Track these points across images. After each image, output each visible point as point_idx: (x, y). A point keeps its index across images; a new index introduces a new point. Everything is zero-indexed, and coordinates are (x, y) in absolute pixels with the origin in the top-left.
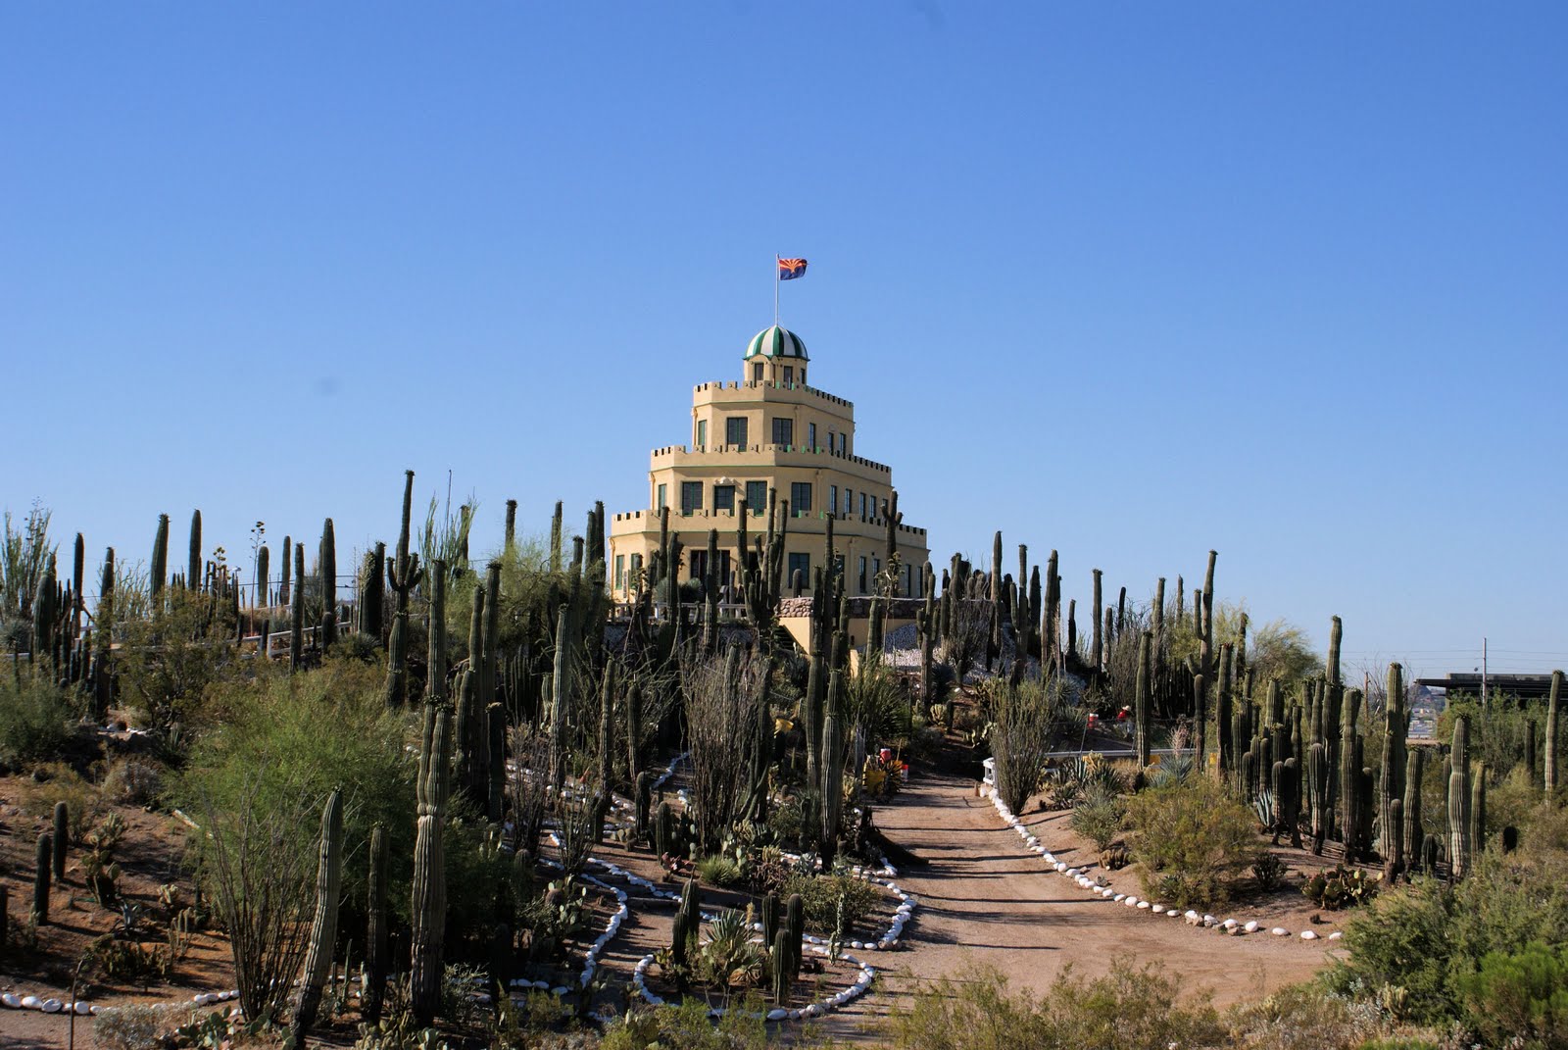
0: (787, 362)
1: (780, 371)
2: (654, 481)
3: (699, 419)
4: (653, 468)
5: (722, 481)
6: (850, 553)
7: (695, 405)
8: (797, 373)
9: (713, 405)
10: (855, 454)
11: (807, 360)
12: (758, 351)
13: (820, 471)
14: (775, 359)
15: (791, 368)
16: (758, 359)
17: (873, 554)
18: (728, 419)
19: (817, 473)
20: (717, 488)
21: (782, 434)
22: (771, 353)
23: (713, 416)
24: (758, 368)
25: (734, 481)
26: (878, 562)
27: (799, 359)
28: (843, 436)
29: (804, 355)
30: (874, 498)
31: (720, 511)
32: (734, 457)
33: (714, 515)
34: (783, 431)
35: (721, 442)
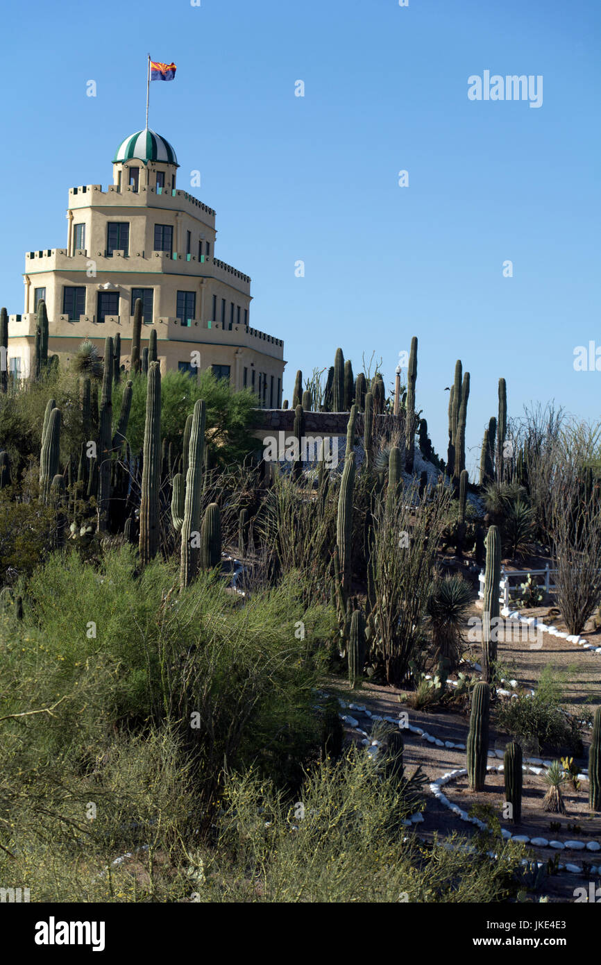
0: (160, 167)
1: (154, 176)
2: (29, 284)
3: (74, 222)
4: (28, 270)
5: (106, 286)
6: (235, 364)
7: (70, 207)
9: (93, 208)
10: (217, 257)
11: (178, 166)
12: (131, 155)
13: (205, 280)
14: (149, 163)
15: (164, 173)
16: (132, 163)
17: (252, 365)
18: (109, 223)
19: (202, 283)
20: (101, 294)
21: (163, 241)
22: (144, 157)
23: (93, 219)
24: (133, 172)
25: (119, 287)
26: (254, 372)
27: (170, 165)
28: (208, 244)
29: (175, 161)
30: (239, 308)
31: (107, 318)
32: (120, 263)
33: (101, 320)
34: (163, 238)
35: (103, 246)
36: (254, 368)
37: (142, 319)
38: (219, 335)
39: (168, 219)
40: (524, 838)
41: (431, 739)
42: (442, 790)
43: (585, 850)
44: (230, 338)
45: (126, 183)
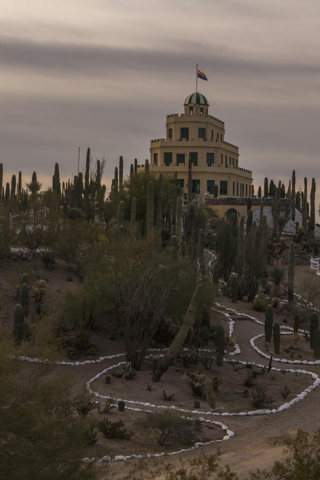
0: (201, 106)
1: (199, 110)
2: (152, 152)
3: (169, 128)
5: (179, 152)
6: (229, 180)
7: (167, 123)
8: (205, 111)
9: (175, 123)
10: (225, 141)
11: (208, 106)
12: (190, 102)
14: (197, 105)
15: (203, 108)
16: (191, 105)
18: (181, 128)
20: (178, 155)
22: (195, 103)
23: (175, 127)
25: (185, 152)
26: (238, 183)
27: (205, 105)
28: (221, 135)
29: (207, 104)
30: (233, 159)
31: (180, 164)
32: (184, 143)
33: (178, 165)
34: (202, 133)
35: (179, 137)
36: (237, 182)
37: (192, 164)
38: (223, 169)
39: (203, 126)
40: (278, 360)
41: (258, 322)
42: (254, 341)
43: (302, 364)
44: (227, 170)
45: (188, 113)
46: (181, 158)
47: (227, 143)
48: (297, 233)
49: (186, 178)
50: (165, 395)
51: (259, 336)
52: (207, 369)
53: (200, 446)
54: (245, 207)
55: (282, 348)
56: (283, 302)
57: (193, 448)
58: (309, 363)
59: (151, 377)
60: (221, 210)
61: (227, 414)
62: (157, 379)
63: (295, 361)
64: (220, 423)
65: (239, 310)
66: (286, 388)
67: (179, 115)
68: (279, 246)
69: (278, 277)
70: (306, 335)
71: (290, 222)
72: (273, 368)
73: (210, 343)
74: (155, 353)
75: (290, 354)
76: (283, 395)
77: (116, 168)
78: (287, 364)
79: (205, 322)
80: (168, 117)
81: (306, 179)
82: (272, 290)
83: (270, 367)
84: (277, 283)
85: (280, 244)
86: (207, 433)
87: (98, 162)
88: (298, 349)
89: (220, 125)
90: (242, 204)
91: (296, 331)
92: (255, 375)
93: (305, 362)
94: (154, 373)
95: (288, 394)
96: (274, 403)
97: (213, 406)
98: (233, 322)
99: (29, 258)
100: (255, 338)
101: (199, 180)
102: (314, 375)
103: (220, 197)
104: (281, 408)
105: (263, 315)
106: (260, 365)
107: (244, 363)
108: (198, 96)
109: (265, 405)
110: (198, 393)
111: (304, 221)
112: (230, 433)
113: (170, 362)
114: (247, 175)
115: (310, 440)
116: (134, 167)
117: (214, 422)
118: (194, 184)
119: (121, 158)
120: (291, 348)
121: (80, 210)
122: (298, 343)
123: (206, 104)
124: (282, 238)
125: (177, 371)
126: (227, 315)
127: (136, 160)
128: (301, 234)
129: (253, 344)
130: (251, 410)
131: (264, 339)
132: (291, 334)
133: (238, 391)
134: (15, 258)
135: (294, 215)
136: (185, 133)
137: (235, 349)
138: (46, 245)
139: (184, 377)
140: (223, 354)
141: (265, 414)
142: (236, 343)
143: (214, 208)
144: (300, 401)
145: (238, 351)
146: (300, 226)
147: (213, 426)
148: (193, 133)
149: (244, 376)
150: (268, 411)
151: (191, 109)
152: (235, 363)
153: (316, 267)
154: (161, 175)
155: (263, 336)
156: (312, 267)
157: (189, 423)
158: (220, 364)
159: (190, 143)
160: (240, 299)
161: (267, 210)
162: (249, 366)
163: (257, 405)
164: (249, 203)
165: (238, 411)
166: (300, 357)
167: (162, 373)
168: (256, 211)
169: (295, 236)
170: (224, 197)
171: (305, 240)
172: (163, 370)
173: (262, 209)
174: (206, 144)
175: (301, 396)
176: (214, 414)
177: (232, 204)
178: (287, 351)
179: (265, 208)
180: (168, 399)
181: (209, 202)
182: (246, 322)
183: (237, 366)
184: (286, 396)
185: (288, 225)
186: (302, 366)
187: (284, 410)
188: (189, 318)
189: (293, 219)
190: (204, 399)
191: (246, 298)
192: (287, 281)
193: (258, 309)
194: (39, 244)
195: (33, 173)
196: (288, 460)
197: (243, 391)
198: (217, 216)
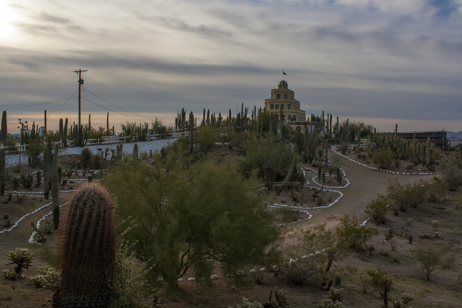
1: (284, 87)
5: (277, 104)
6: (297, 115)
8: (287, 87)
9: (275, 92)
18: (277, 94)
19: (292, 103)
22: (283, 84)
28: (293, 97)
30: (298, 106)
31: (277, 109)
32: (279, 100)
33: (276, 109)
34: (286, 96)
35: (276, 98)
36: (300, 115)
37: (282, 109)
38: (294, 111)
39: (286, 93)
40: (325, 186)
41: (315, 171)
42: (314, 179)
43: (334, 188)
44: (296, 111)
45: (280, 88)
46: (277, 106)
47: (295, 100)
48: (325, 136)
49: (279, 114)
50: (282, 201)
51: (316, 177)
52: (297, 190)
53: (300, 221)
54: (304, 126)
55: (326, 182)
56: (324, 163)
57: (297, 222)
58: (337, 188)
59: (276, 193)
60: (294, 127)
61: (308, 208)
62: (278, 194)
63: (331, 187)
64: (306, 212)
65: (306, 167)
66: (330, 197)
67: (276, 89)
68: (318, 141)
69: (321, 154)
70: (335, 176)
71: (322, 131)
72: (323, 190)
73: (298, 180)
74: (276, 184)
75: (329, 184)
76: (329, 200)
77: (253, 111)
78: (328, 188)
79: (295, 171)
80: (272, 90)
81: (328, 114)
82: (318, 158)
83: (322, 189)
84: (320, 156)
85: (319, 140)
86: (302, 216)
87: (246, 108)
88: (332, 182)
89: (292, 93)
90: (303, 124)
91: (330, 175)
92: (317, 192)
93: (335, 187)
94: (276, 192)
95: (331, 200)
96: (326, 204)
97: (302, 205)
98: (305, 171)
99: (223, 147)
100: (314, 178)
101: (285, 115)
102: (340, 193)
103: (293, 122)
104: (329, 206)
105: (317, 169)
106: (318, 189)
107: (312, 188)
108: (283, 81)
109: (323, 204)
110: (295, 200)
111: (328, 131)
112: (311, 216)
113: (283, 187)
114: (303, 113)
115: (350, 219)
116: (260, 110)
117: (303, 211)
118: (283, 116)
119: (255, 106)
120: (329, 182)
121: (240, 127)
122: (332, 180)
123: (287, 85)
124: (319, 138)
125: (285, 191)
126: (302, 169)
127: (261, 107)
128: (327, 136)
129: (314, 180)
130: (318, 207)
131: (318, 178)
132: (328, 176)
133: (311, 199)
134: (217, 146)
135: (323, 129)
136: (279, 96)
137: (307, 182)
138: (228, 141)
139: (290, 194)
140: (303, 184)
141: (323, 208)
142: (308, 180)
143: (292, 126)
144: (336, 203)
145: (308, 183)
146: (326, 133)
147: (303, 213)
148: (282, 96)
149: (312, 193)
150: (324, 207)
151: (281, 86)
152: (308, 188)
153: (334, 149)
154: (272, 113)
155: (317, 177)
156: (332, 149)
157: (294, 212)
158: (302, 188)
159: (281, 100)
160: (306, 162)
161: (313, 126)
162: (314, 189)
163: (319, 205)
164: (305, 124)
165: (312, 207)
166: (333, 185)
167: (280, 192)
168: (309, 127)
169: (324, 137)
170: (295, 121)
171: (328, 139)
172: (281, 191)
173: (311, 126)
174: (287, 101)
175: (336, 201)
176: (303, 208)
177: (299, 124)
178: (328, 183)
179: (312, 126)
180: (284, 202)
181: (289, 123)
182: (310, 171)
183: (309, 189)
184: (330, 201)
185: (321, 132)
186: (334, 189)
187: (331, 207)
188: (290, 170)
189: (323, 130)
190: (298, 202)
191: (309, 161)
192: (325, 155)
193: (314, 166)
194: (226, 141)
195: (219, 113)
196: (342, 227)
197: (313, 199)
198: (292, 129)
